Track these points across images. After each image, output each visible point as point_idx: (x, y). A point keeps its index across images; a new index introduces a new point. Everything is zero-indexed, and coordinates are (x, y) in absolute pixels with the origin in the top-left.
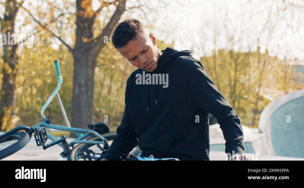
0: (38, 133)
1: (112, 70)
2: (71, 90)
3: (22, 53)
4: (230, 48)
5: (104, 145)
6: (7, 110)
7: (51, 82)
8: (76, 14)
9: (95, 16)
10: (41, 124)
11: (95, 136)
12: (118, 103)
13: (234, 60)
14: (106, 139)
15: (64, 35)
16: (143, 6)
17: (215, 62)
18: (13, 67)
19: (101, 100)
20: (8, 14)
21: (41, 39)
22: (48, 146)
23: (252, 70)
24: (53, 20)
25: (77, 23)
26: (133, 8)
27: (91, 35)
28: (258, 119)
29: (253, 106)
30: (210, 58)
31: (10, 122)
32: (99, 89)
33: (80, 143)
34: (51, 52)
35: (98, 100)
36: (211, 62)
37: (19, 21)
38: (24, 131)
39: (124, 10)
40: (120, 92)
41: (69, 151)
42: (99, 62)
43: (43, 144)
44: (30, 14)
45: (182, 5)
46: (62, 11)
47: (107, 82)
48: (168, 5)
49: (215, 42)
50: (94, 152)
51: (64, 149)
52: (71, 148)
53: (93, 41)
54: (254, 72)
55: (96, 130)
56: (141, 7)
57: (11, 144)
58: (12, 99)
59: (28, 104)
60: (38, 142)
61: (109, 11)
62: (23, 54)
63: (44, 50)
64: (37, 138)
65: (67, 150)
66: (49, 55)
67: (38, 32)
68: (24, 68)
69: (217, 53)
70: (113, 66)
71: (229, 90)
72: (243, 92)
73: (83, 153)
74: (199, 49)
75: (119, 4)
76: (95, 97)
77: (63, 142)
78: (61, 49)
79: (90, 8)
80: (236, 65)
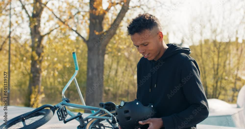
0: (60, 110)
1: (118, 57)
2: (86, 73)
3: (46, 43)
4: (214, 38)
5: (112, 120)
6: (35, 88)
7: (69, 67)
8: (89, 12)
9: (104, 14)
10: (62, 103)
11: (105, 113)
12: (123, 83)
13: (217, 48)
14: (113, 115)
15: (80, 29)
16: (143, 5)
17: (201, 50)
18: (39, 55)
19: (109, 81)
20: (35, 12)
21: (61, 32)
22: (67, 120)
23: (232, 56)
24: (71, 17)
25: (90, 19)
26: (135, 7)
27: (102, 29)
28: (237, 96)
29: (232, 85)
30: (198, 46)
31: (37, 99)
32: (108, 72)
33: (93, 119)
34: (69, 43)
35: (107, 81)
36: (198, 50)
37: (44, 18)
38: (49, 108)
39: (128, 9)
40: (124, 74)
41: (84, 125)
42: (108, 50)
43: (64, 119)
44: (53, 13)
45: (174, 4)
46: (78, 10)
47: (115, 66)
48: (163, 4)
49: (201, 34)
50: (104, 125)
51: (80, 123)
52: (86, 122)
53: (103, 34)
54: (233, 58)
55: (105, 108)
56: (142, 7)
57: (38, 119)
58: (39, 80)
59: (51, 83)
60: (60, 117)
61: (116, 10)
62: (48, 45)
63: (64, 41)
64: (59, 115)
65: (83, 124)
66: (68, 45)
67: (59, 26)
68: (48, 56)
69: (203, 43)
70: (119, 54)
71: (213, 72)
72: (224, 74)
73: (95, 126)
74: (188, 39)
75: (124, 3)
76: (105, 78)
77: (79, 117)
78: (77, 40)
79: (101, 7)
80: (219, 52)
